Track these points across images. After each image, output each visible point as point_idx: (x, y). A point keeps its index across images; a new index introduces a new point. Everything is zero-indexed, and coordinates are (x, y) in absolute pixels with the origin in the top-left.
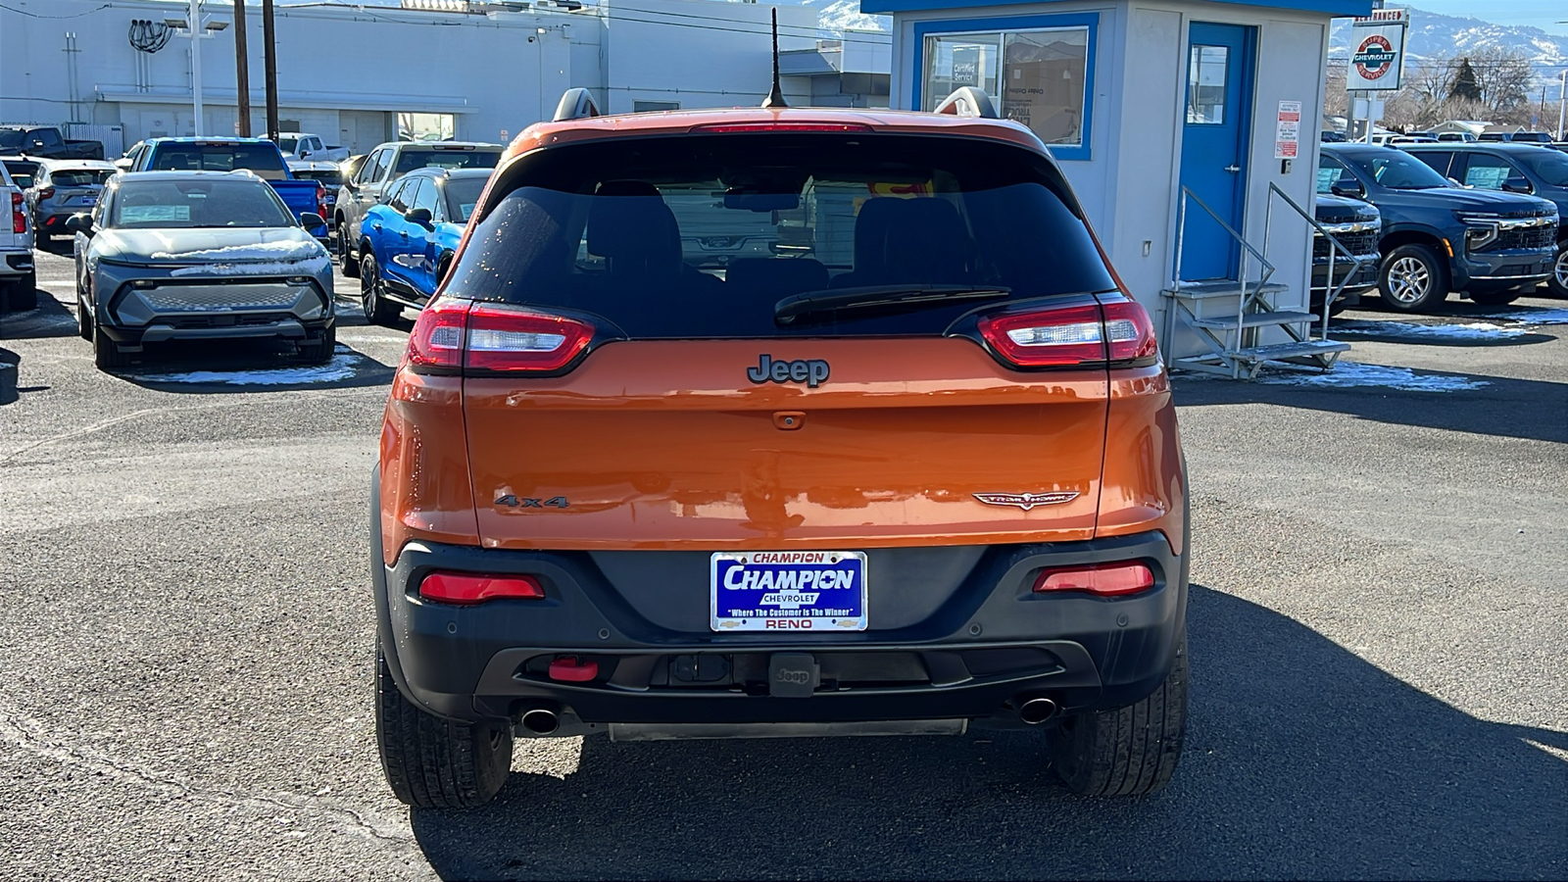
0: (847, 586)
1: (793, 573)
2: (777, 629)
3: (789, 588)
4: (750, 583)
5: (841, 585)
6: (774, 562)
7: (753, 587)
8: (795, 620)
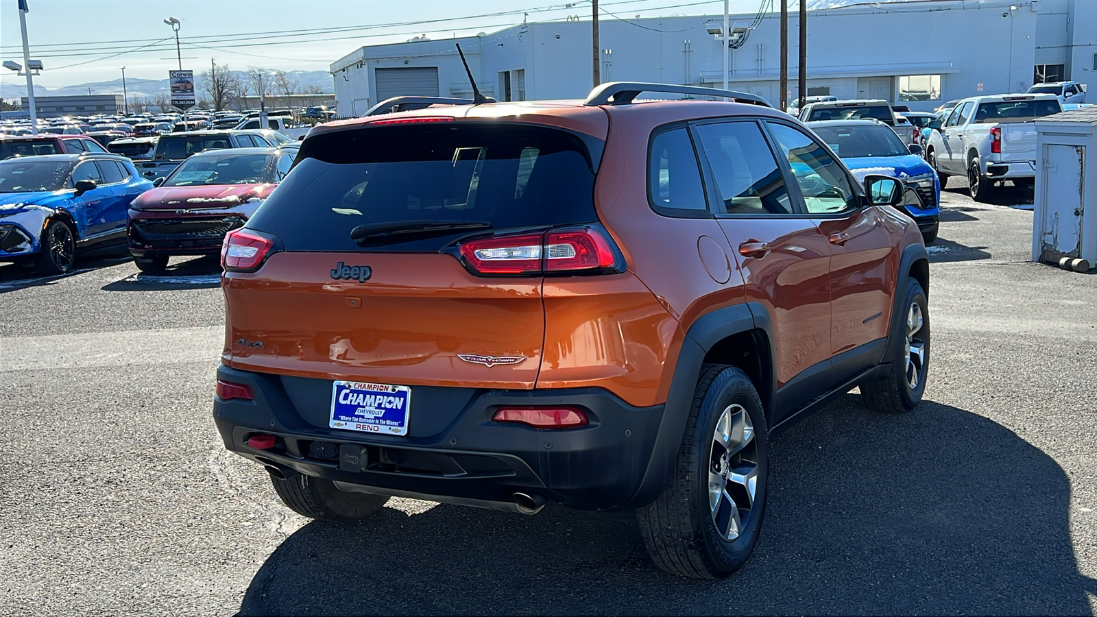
0: (399, 408)
1: (373, 397)
2: (361, 430)
3: (370, 406)
4: (351, 400)
5: (396, 406)
6: (364, 389)
7: (353, 403)
8: (370, 425)
